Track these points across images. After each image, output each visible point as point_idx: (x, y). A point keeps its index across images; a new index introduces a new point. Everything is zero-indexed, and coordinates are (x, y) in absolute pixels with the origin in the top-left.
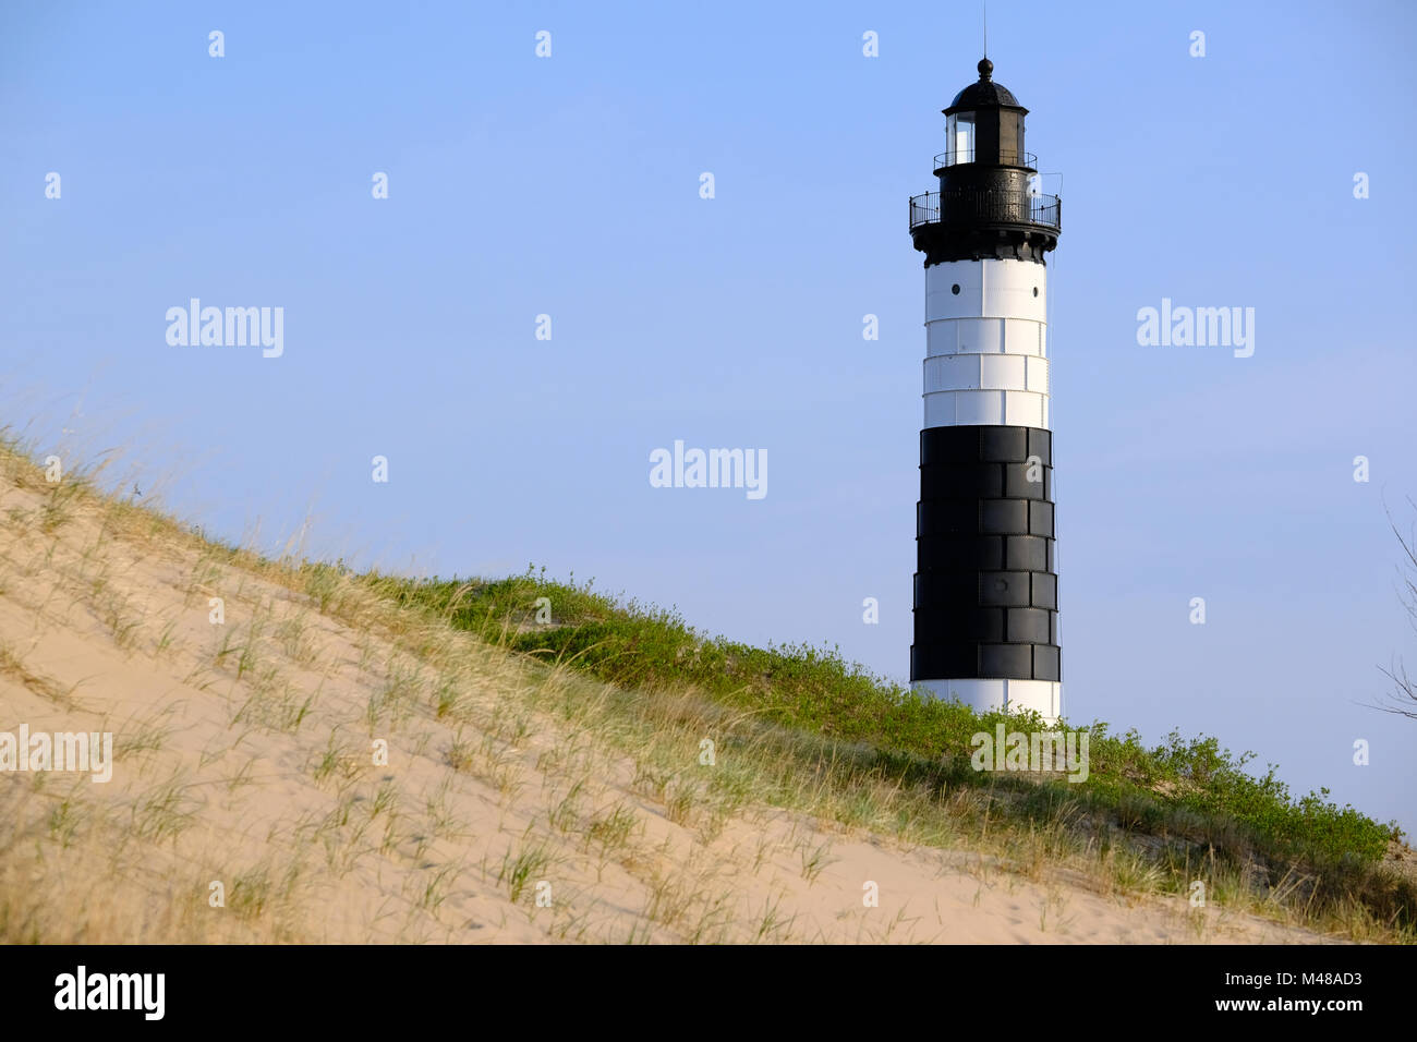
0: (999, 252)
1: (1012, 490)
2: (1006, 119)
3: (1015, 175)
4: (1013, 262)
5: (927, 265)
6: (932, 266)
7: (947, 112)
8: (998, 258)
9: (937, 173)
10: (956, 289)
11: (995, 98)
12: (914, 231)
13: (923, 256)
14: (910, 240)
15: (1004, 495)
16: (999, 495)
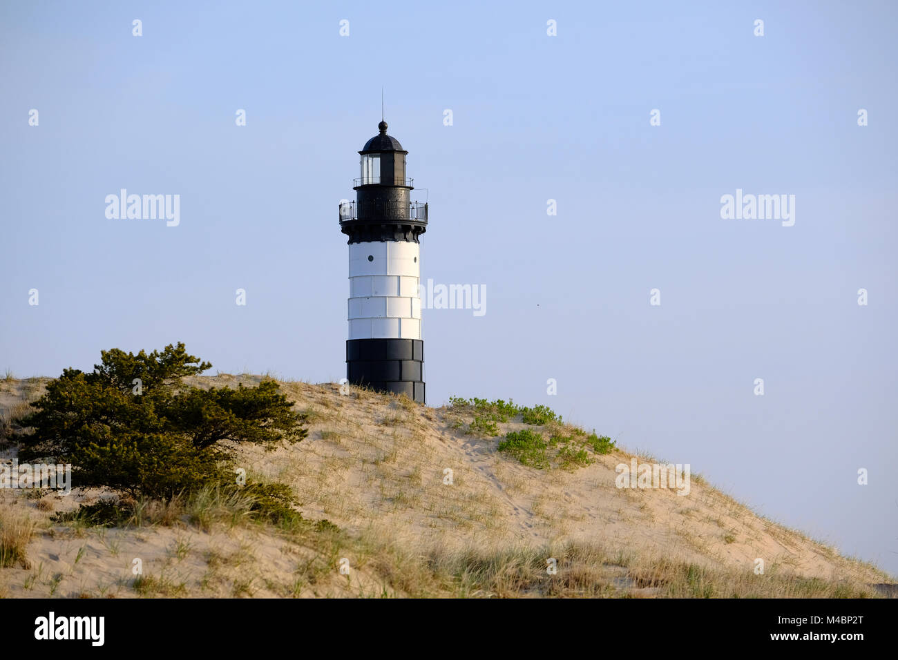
0: (396, 237)
1: (405, 376)
2: (397, 157)
3: (402, 192)
4: (404, 243)
5: (350, 242)
6: (355, 244)
7: (361, 153)
8: (396, 240)
9: (354, 188)
10: (371, 258)
11: (391, 145)
12: (342, 223)
13: (347, 237)
14: (340, 228)
15: (401, 379)
16: (398, 379)
